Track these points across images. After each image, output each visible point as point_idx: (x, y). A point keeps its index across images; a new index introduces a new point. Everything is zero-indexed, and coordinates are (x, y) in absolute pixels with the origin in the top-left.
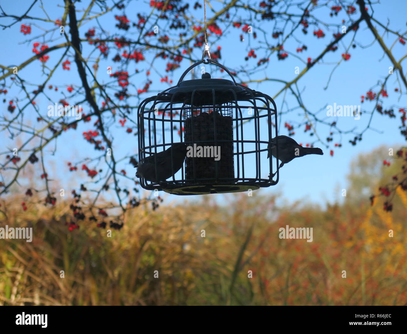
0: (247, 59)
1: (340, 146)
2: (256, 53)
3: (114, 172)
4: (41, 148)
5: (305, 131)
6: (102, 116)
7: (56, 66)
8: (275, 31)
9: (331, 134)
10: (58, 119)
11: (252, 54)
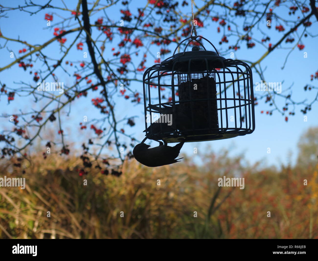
0: (220, 43)
1: (293, 114)
2: (228, 38)
3: (115, 130)
4: (58, 110)
5: (266, 102)
6: (106, 86)
7: (71, 46)
8: (246, 25)
9: (287, 105)
10: (72, 87)
11: (225, 40)
